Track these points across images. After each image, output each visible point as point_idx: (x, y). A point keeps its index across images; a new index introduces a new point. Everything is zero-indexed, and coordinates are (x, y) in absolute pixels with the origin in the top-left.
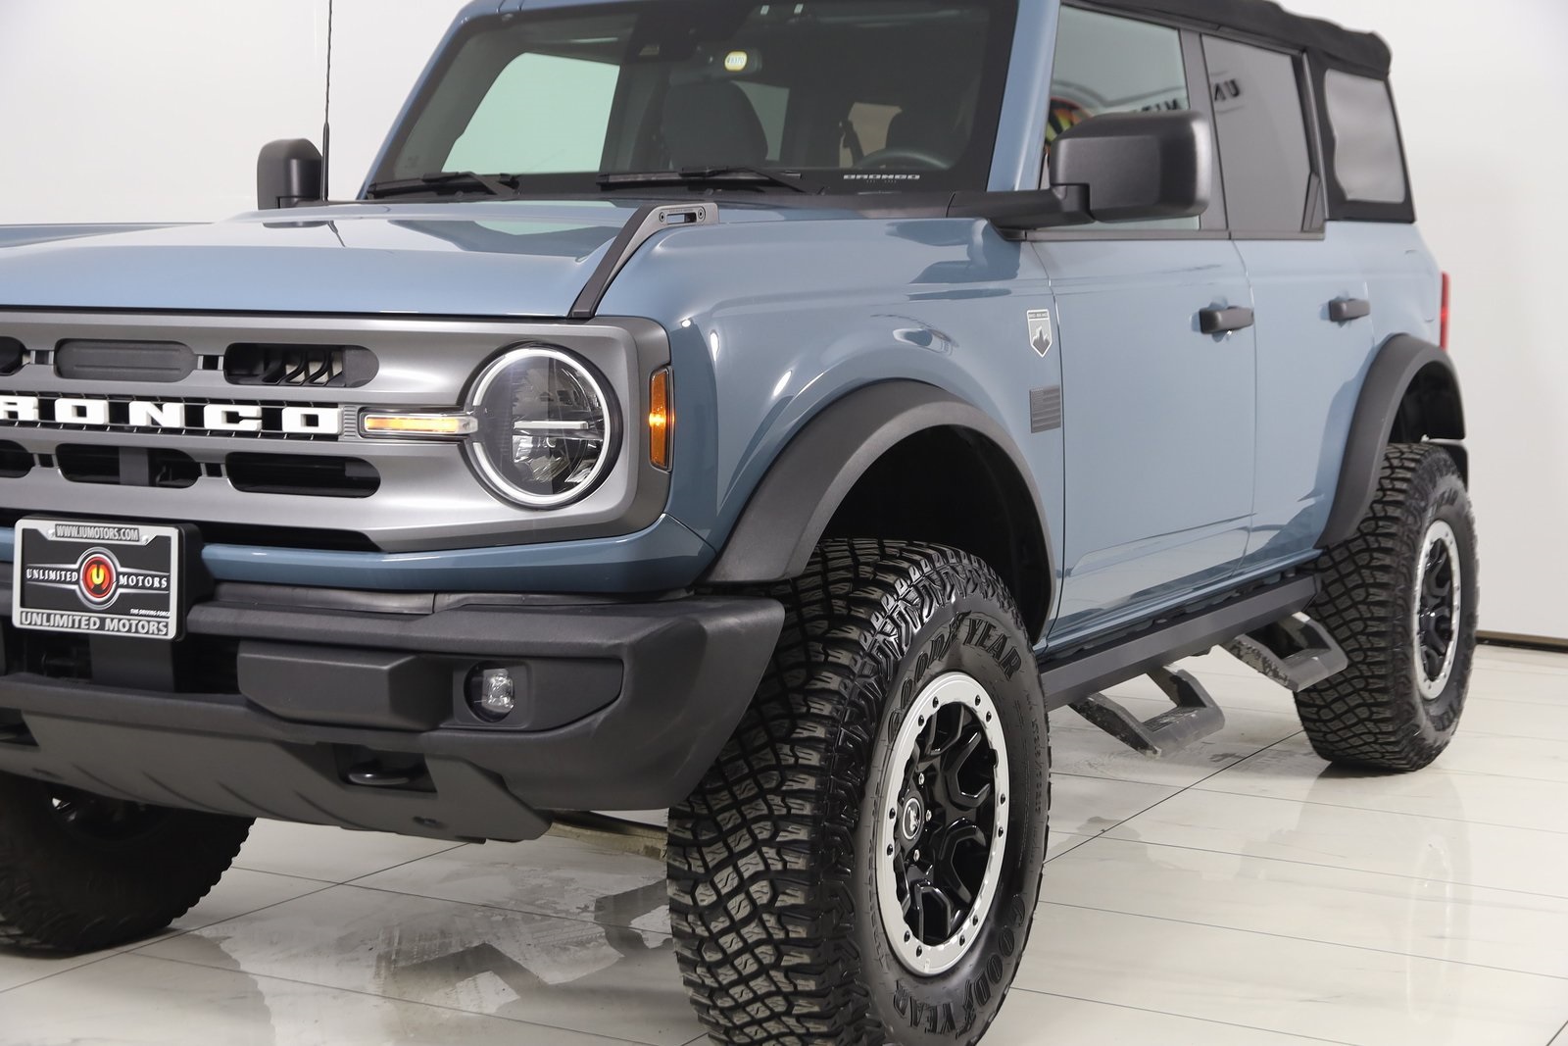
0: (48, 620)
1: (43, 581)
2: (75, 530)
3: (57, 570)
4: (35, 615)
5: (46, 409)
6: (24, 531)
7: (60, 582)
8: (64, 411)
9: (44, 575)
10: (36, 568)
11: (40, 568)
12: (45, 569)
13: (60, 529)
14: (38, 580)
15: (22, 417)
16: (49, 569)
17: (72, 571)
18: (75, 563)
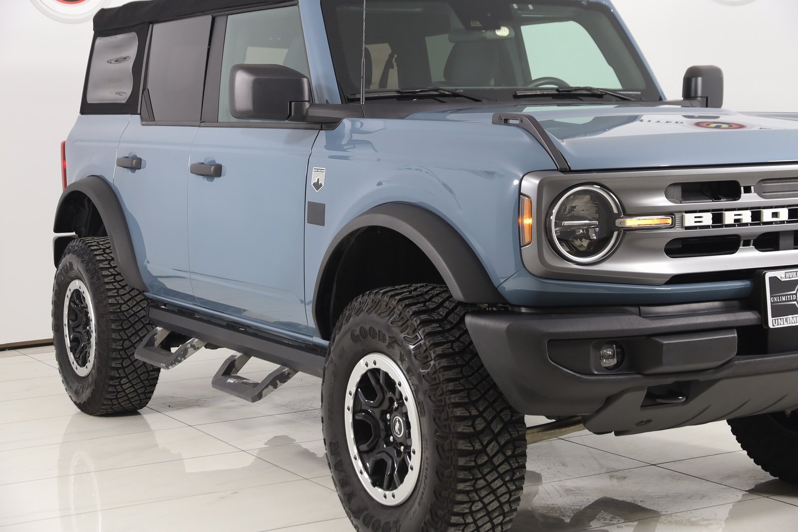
0: (786, 321)
1: (780, 302)
2: (795, 274)
3: (785, 295)
4: (779, 320)
5: (756, 216)
6: (770, 278)
7: (788, 301)
8: (767, 215)
9: (779, 299)
10: (775, 296)
11: (777, 296)
12: (779, 296)
13: (787, 275)
14: (778, 302)
15: (744, 221)
16: (782, 296)
17: (793, 294)
18: (794, 290)
